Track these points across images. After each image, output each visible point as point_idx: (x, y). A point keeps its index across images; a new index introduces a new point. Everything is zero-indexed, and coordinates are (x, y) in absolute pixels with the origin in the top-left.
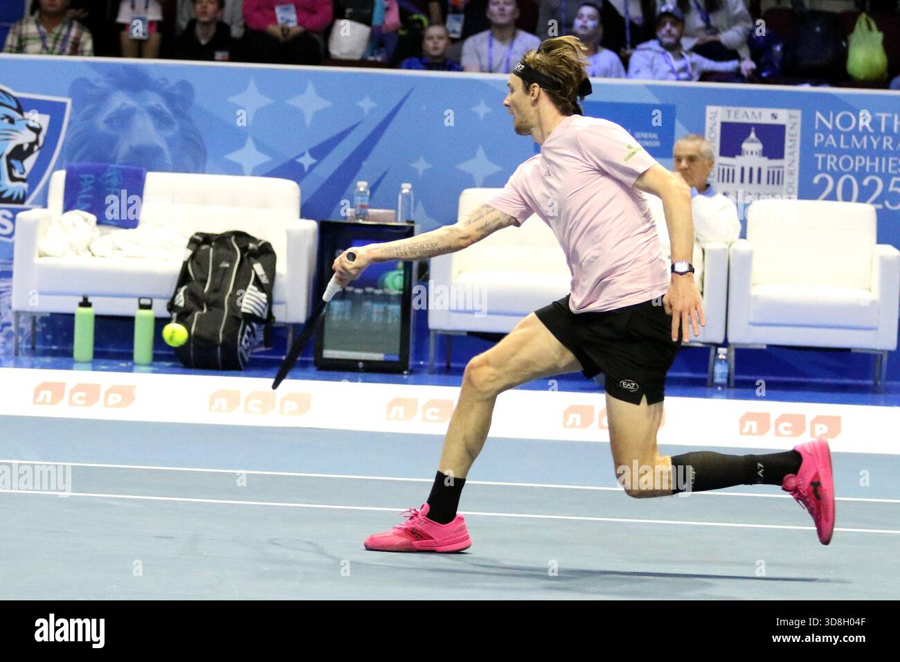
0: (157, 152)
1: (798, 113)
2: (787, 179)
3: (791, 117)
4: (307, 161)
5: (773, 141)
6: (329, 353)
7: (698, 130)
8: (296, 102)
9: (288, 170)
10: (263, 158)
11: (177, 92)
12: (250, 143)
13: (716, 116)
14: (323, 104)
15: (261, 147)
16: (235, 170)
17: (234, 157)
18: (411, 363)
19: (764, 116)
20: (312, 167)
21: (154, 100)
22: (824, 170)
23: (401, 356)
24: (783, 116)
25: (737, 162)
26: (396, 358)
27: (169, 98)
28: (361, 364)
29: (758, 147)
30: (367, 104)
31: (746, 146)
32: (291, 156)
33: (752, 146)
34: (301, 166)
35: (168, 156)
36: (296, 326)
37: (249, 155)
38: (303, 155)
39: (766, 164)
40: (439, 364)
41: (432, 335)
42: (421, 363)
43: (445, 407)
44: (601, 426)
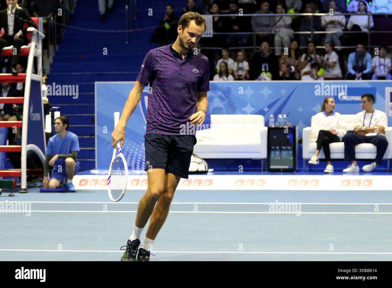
0: (221, 109)
4: (266, 109)
6: (272, 167)
8: (262, 92)
9: (261, 112)
10: (253, 109)
11: (227, 90)
12: (249, 105)
13: (389, 90)
14: (270, 92)
15: (252, 106)
16: (245, 113)
17: (245, 109)
18: (297, 169)
20: (268, 111)
21: (220, 93)
23: (294, 167)
26: (292, 167)
27: (224, 92)
28: (282, 170)
30: (283, 92)
32: (261, 108)
34: (264, 111)
35: (224, 110)
36: (264, 159)
37: (249, 108)
38: (265, 108)
40: (308, 169)
41: (304, 160)
42: (300, 169)
43: (306, 182)
44: (353, 185)
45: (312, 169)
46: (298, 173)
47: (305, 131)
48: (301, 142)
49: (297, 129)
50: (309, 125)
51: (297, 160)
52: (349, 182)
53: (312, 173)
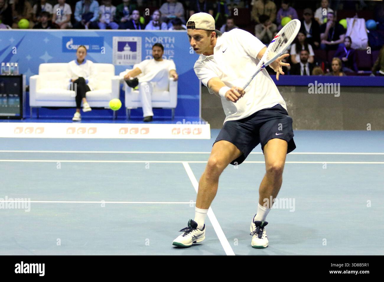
1: (140, 38)
2: (138, 58)
3: (138, 39)
5: (133, 46)
7: (111, 44)
13: (116, 40)
18: (24, 116)
19: (130, 39)
22: (149, 55)
23: (20, 114)
24: (136, 39)
25: (123, 53)
26: (18, 115)
28: (8, 117)
29: (129, 48)
31: (125, 48)
33: (127, 48)
39: (131, 53)
40: (36, 116)
41: (31, 108)
42: (28, 116)
43: (31, 129)
44: (78, 133)
45: (40, 116)
46: (25, 120)
47: (31, 79)
48: (28, 90)
49: (24, 77)
50: (37, 73)
51: (24, 108)
52: (73, 130)
53: (39, 120)
